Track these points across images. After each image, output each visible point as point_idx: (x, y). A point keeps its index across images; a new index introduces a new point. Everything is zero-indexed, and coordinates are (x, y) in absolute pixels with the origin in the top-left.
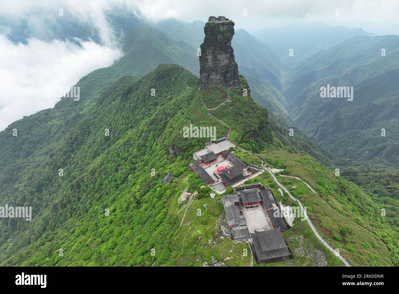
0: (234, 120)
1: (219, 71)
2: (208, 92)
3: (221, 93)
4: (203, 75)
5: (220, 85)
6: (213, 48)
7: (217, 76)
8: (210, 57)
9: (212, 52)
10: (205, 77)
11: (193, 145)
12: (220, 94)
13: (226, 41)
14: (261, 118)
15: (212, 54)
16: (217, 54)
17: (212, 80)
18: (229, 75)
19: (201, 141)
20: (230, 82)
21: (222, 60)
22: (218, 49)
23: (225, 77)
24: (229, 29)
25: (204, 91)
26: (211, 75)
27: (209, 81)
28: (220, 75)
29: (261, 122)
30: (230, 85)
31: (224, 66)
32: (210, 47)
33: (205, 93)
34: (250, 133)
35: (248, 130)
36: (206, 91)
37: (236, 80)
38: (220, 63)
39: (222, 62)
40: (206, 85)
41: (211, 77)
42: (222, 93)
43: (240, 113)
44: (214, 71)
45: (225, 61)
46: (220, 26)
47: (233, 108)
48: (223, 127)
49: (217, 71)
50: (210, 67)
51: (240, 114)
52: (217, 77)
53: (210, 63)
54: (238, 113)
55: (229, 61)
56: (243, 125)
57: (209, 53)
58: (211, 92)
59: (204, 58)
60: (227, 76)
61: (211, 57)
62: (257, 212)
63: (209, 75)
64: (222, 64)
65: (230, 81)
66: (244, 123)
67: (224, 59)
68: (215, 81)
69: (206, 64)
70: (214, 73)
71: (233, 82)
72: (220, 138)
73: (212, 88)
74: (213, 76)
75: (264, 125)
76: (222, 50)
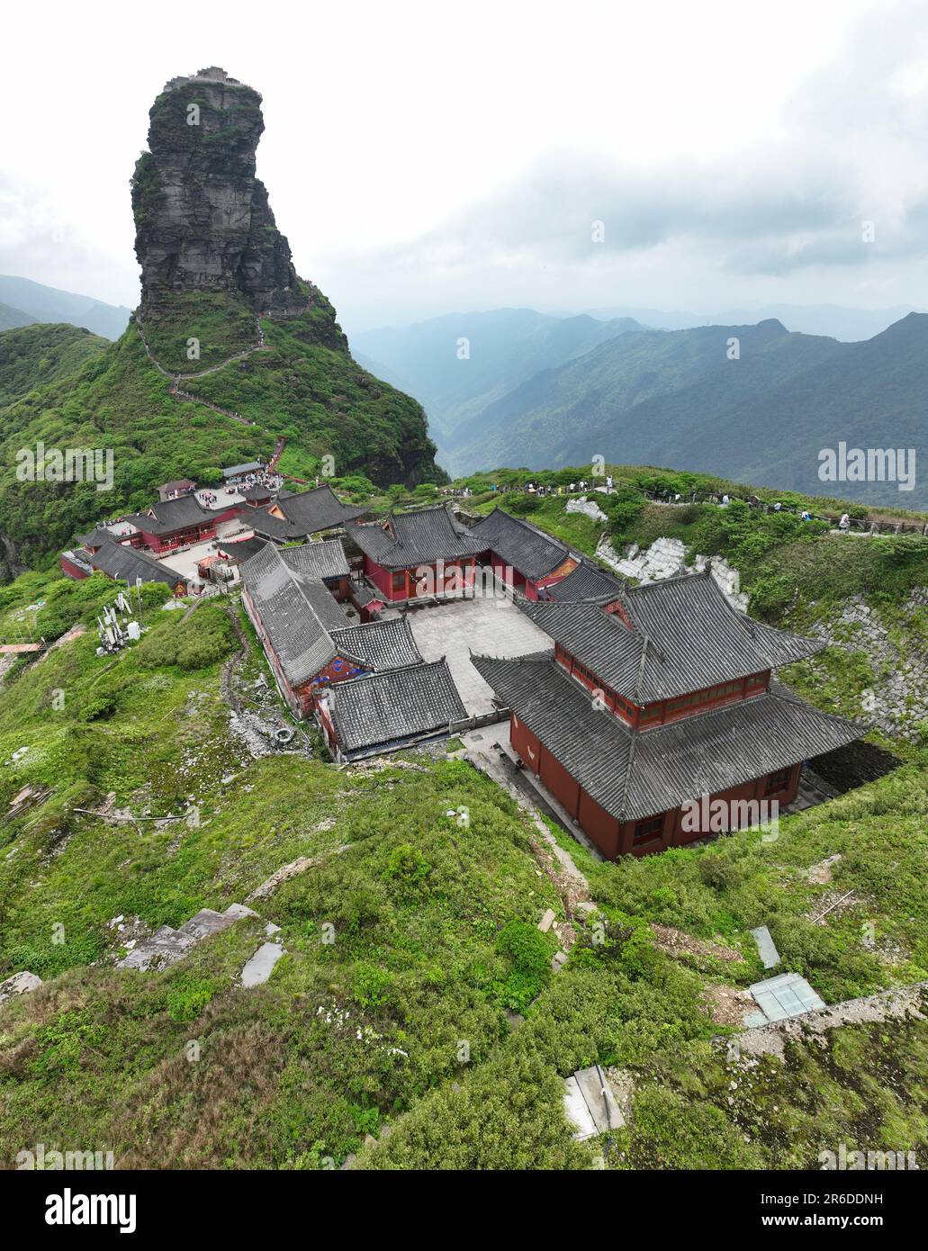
0: (291, 413)
1: (214, 246)
2: (173, 321)
3: (230, 321)
4: (148, 257)
5: (221, 296)
6: (185, 158)
7: (207, 263)
8: (174, 191)
9: (182, 176)
10: (157, 265)
11: (98, 509)
12: (226, 325)
13: (233, 143)
14: (405, 419)
15: (184, 180)
16: (202, 183)
17: (187, 275)
18: (258, 267)
19: (138, 488)
20: (261, 295)
21: (224, 207)
22: (205, 165)
23: (241, 276)
24: (242, 107)
25: (157, 317)
26: (182, 259)
27: (177, 280)
28: (222, 260)
29: (406, 435)
30: (264, 303)
31: (235, 231)
32: (174, 156)
33: (162, 325)
34: (365, 466)
35: (357, 454)
36: (167, 315)
37: (286, 289)
38: (219, 219)
39: (225, 217)
40: (164, 292)
41: (183, 264)
42: (234, 324)
43: (315, 390)
44: (193, 242)
45: (236, 216)
46: (210, 92)
47: (286, 375)
48: (245, 434)
49: (209, 242)
50: (178, 225)
51: (315, 396)
52: (209, 266)
53: (176, 211)
54: (305, 392)
55: (252, 216)
56: (333, 432)
57: (170, 175)
58: (184, 318)
59: (151, 192)
60: (251, 273)
61: (178, 190)
62: (480, 620)
63: (173, 258)
64: (226, 223)
65: (263, 292)
66: (336, 427)
67: (233, 207)
68: (202, 283)
69: (160, 213)
70: (193, 251)
71: (274, 294)
72: (234, 465)
73: (190, 303)
74: (191, 262)
75: (421, 448)
76: (221, 171)
